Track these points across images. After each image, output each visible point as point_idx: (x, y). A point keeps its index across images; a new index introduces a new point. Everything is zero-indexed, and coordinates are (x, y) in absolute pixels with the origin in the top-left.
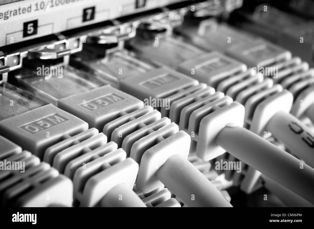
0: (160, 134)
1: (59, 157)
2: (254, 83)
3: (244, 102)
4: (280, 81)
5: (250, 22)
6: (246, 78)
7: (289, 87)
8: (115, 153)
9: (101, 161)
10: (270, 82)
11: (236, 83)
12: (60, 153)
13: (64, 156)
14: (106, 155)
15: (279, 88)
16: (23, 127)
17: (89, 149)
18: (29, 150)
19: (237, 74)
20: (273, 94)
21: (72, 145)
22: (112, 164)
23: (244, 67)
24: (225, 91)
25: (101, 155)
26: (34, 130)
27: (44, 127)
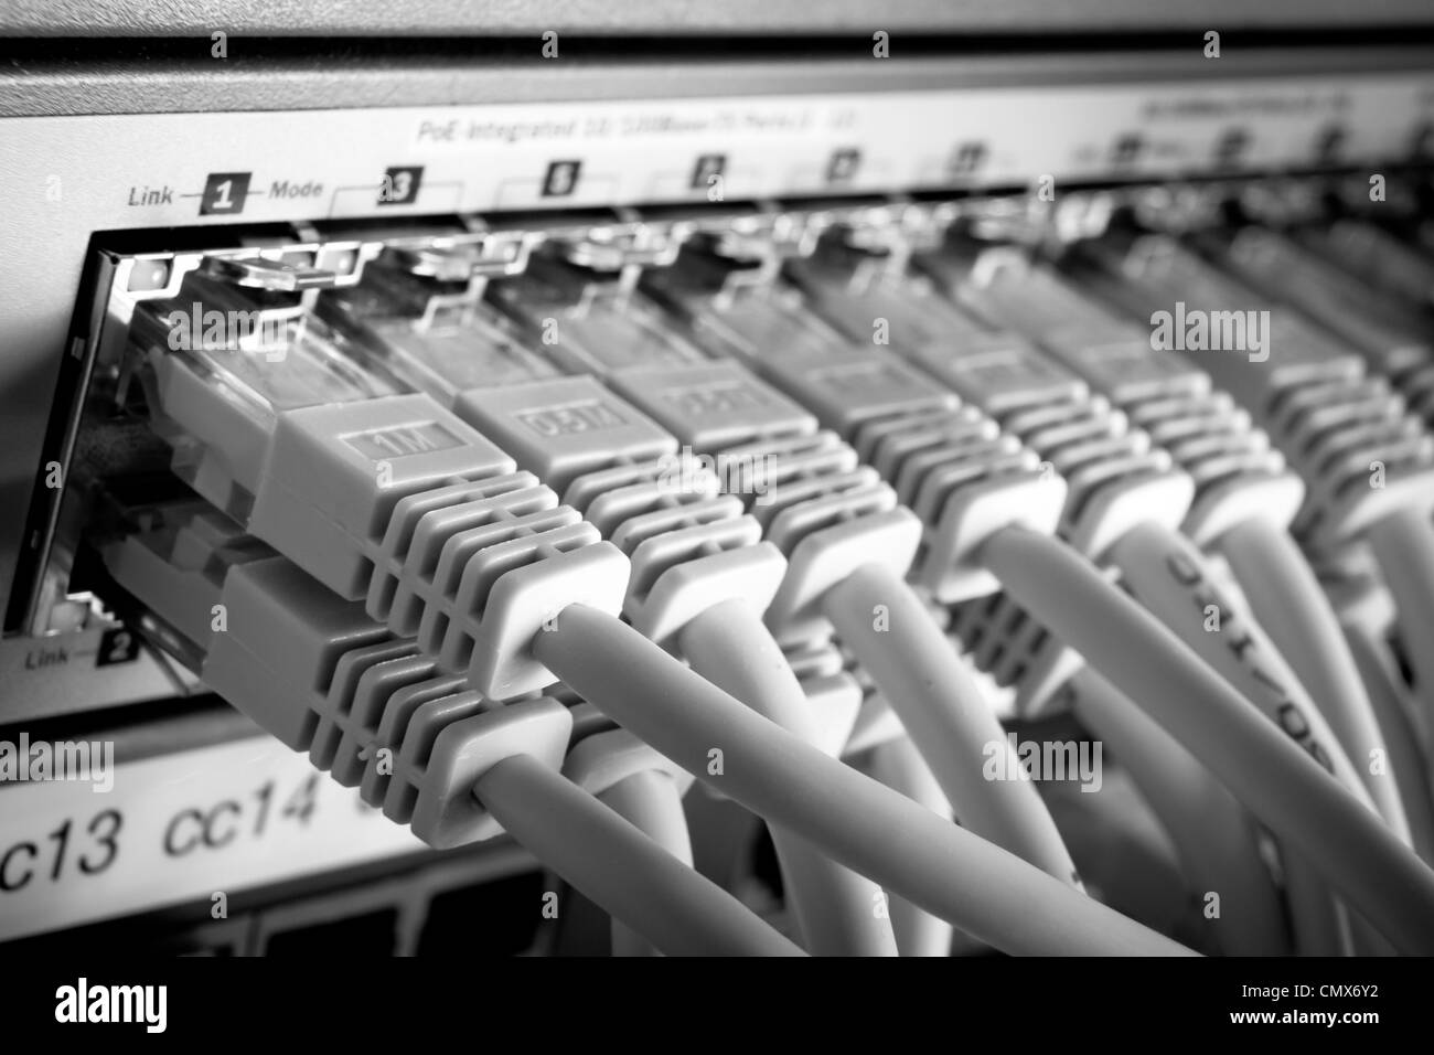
0: (848, 505)
1: (601, 505)
2: (1100, 436)
3: (1068, 473)
4: (1169, 445)
5: (1115, 279)
6: (1082, 417)
7: (1188, 465)
8: (734, 524)
9: (699, 533)
10: (1140, 441)
11: (1054, 425)
12: (605, 495)
13: (614, 504)
14: (712, 524)
15: (1162, 460)
16: (522, 418)
17: (676, 503)
18: (536, 473)
19: (1061, 402)
20: (1143, 474)
21: (634, 482)
22: (727, 547)
23: (1079, 391)
24: (1026, 437)
25: (703, 521)
26: (548, 428)
27: (571, 427)
